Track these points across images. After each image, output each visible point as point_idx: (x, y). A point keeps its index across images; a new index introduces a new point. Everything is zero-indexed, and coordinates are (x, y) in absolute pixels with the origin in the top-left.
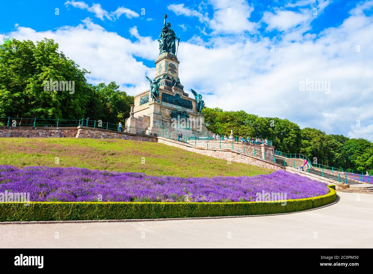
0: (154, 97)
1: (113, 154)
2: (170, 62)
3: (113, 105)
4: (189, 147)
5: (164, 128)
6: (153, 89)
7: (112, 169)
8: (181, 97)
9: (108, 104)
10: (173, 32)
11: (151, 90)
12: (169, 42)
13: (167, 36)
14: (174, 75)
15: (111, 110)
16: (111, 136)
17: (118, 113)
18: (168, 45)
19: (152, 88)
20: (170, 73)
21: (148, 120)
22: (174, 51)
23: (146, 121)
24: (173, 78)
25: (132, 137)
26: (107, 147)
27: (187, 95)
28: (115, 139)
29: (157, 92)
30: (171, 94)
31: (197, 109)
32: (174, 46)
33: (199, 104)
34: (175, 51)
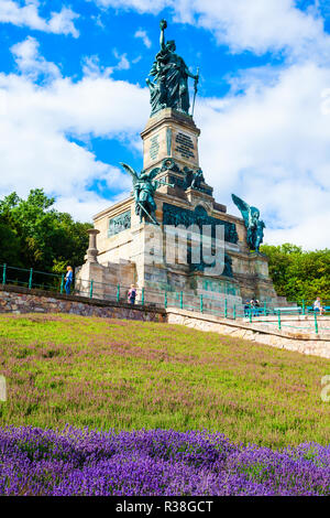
0: (143, 214)
1: (51, 355)
2: (179, 130)
3: (41, 242)
4: (261, 333)
5: (171, 290)
6: (142, 194)
7: (58, 410)
8: (209, 214)
9: (32, 241)
10: (182, 62)
11: (136, 196)
12: (173, 84)
13: (167, 71)
14: (189, 162)
15: (38, 255)
16: (40, 306)
17: (55, 261)
18: (172, 91)
19: (139, 191)
20: (179, 156)
21: (132, 270)
22: (186, 106)
23: (126, 273)
24: (185, 168)
25: (97, 309)
26: (31, 333)
27: (222, 209)
28: (53, 315)
29: (150, 200)
30: (185, 207)
31: (249, 244)
32: (185, 93)
33: (254, 229)
34: (189, 106)
